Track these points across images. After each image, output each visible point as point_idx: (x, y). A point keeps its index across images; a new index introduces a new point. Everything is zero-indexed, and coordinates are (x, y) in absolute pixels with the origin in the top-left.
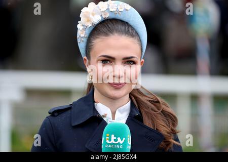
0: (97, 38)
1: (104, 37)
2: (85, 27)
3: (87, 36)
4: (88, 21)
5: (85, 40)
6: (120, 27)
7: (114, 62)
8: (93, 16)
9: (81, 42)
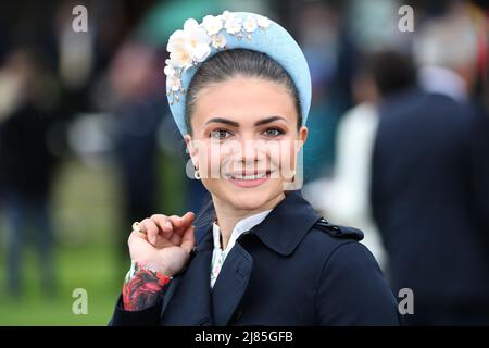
0: (202, 87)
1: (215, 84)
2: (178, 70)
3: (186, 87)
4: (185, 57)
5: (181, 97)
7: (238, 132)
8: (194, 46)
9: (175, 102)
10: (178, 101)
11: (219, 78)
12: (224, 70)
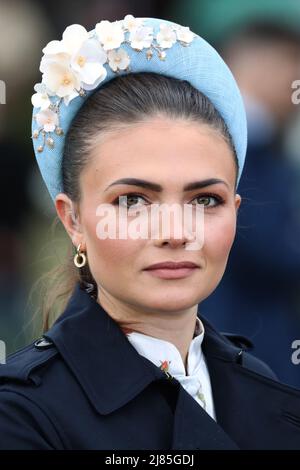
0: (100, 129)
1: (123, 125)
2: (56, 101)
3: (64, 128)
4: (67, 81)
5: (58, 141)
6: (168, 92)
7: (158, 199)
8: (81, 66)
9: (47, 148)
10: (52, 146)
11: (129, 116)
12: (136, 104)
